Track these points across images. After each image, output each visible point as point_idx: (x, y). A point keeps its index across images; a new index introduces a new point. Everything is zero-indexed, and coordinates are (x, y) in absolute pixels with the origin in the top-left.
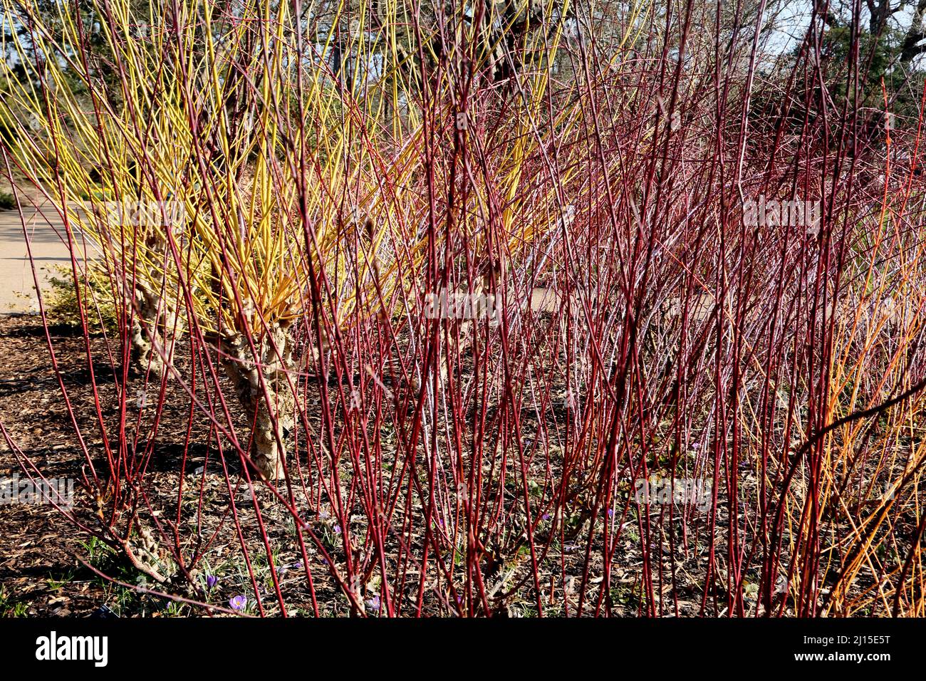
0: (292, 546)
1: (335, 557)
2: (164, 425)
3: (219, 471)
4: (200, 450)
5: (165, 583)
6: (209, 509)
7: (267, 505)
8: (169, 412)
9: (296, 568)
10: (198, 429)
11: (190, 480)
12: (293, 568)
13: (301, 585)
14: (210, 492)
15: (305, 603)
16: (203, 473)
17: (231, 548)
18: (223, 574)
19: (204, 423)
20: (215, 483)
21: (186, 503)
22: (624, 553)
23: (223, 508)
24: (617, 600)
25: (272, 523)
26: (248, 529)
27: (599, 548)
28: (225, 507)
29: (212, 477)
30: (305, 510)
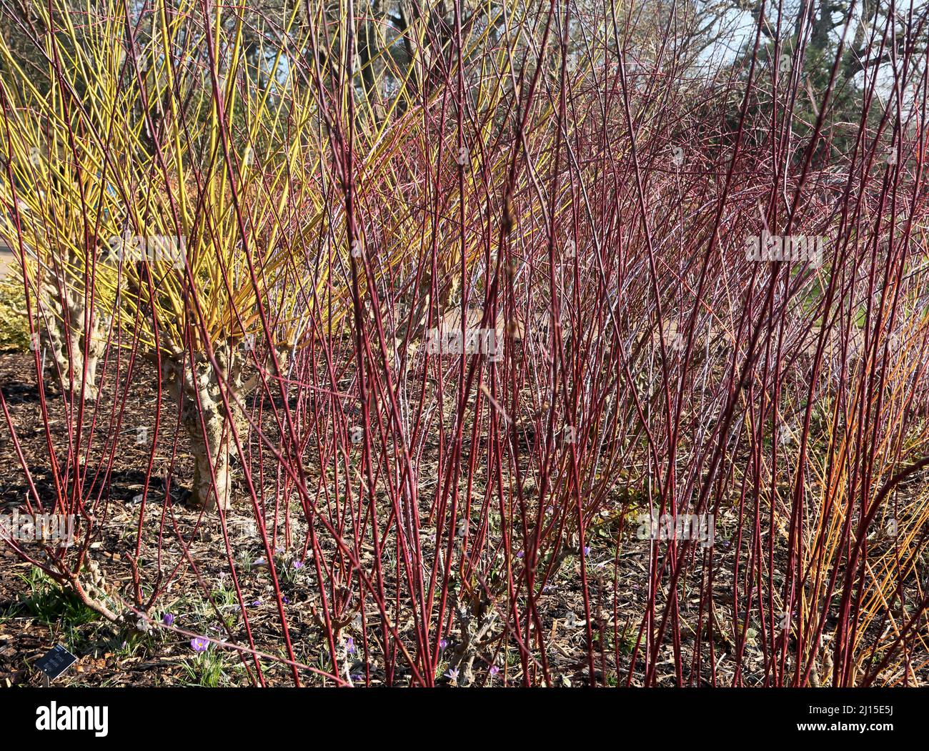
0: (247, 582)
1: (296, 595)
2: (94, 450)
3: (159, 500)
4: (137, 477)
5: (117, 621)
6: (154, 542)
7: (215, 538)
8: (96, 435)
9: (254, 607)
10: (132, 454)
11: (129, 510)
12: (252, 607)
13: (263, 625)
14: (152, 523)
15: (269, 644)
16: (142, 502)
17: (181, 584)
18: (176, 612)
19: (138, 448)
20: (156, 513)
21: (128, 534)
22: (606, 594)
23: (168, 541)
24: (607, 644)
25: (222, 557)
26: (198, 563)
27: (579, 589)
28: (171, 539)
29: (152, 506)
30: (255, 543)
